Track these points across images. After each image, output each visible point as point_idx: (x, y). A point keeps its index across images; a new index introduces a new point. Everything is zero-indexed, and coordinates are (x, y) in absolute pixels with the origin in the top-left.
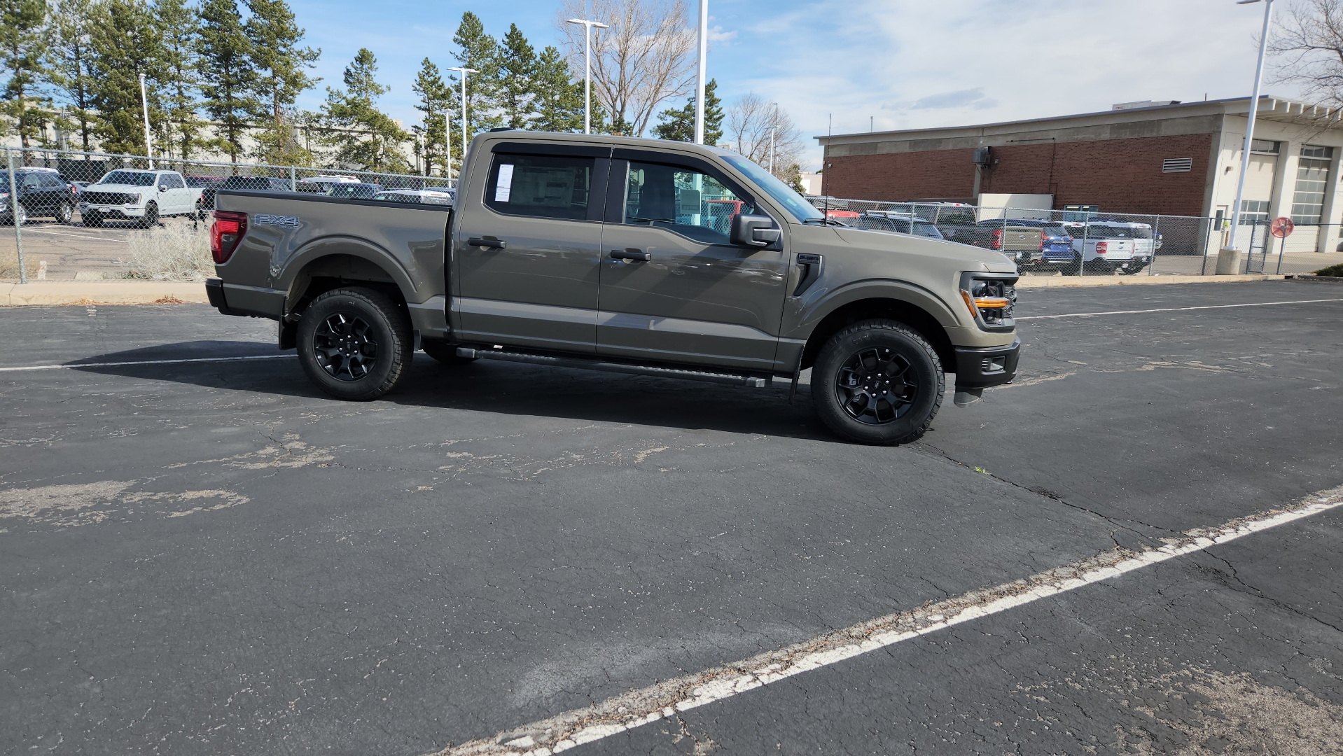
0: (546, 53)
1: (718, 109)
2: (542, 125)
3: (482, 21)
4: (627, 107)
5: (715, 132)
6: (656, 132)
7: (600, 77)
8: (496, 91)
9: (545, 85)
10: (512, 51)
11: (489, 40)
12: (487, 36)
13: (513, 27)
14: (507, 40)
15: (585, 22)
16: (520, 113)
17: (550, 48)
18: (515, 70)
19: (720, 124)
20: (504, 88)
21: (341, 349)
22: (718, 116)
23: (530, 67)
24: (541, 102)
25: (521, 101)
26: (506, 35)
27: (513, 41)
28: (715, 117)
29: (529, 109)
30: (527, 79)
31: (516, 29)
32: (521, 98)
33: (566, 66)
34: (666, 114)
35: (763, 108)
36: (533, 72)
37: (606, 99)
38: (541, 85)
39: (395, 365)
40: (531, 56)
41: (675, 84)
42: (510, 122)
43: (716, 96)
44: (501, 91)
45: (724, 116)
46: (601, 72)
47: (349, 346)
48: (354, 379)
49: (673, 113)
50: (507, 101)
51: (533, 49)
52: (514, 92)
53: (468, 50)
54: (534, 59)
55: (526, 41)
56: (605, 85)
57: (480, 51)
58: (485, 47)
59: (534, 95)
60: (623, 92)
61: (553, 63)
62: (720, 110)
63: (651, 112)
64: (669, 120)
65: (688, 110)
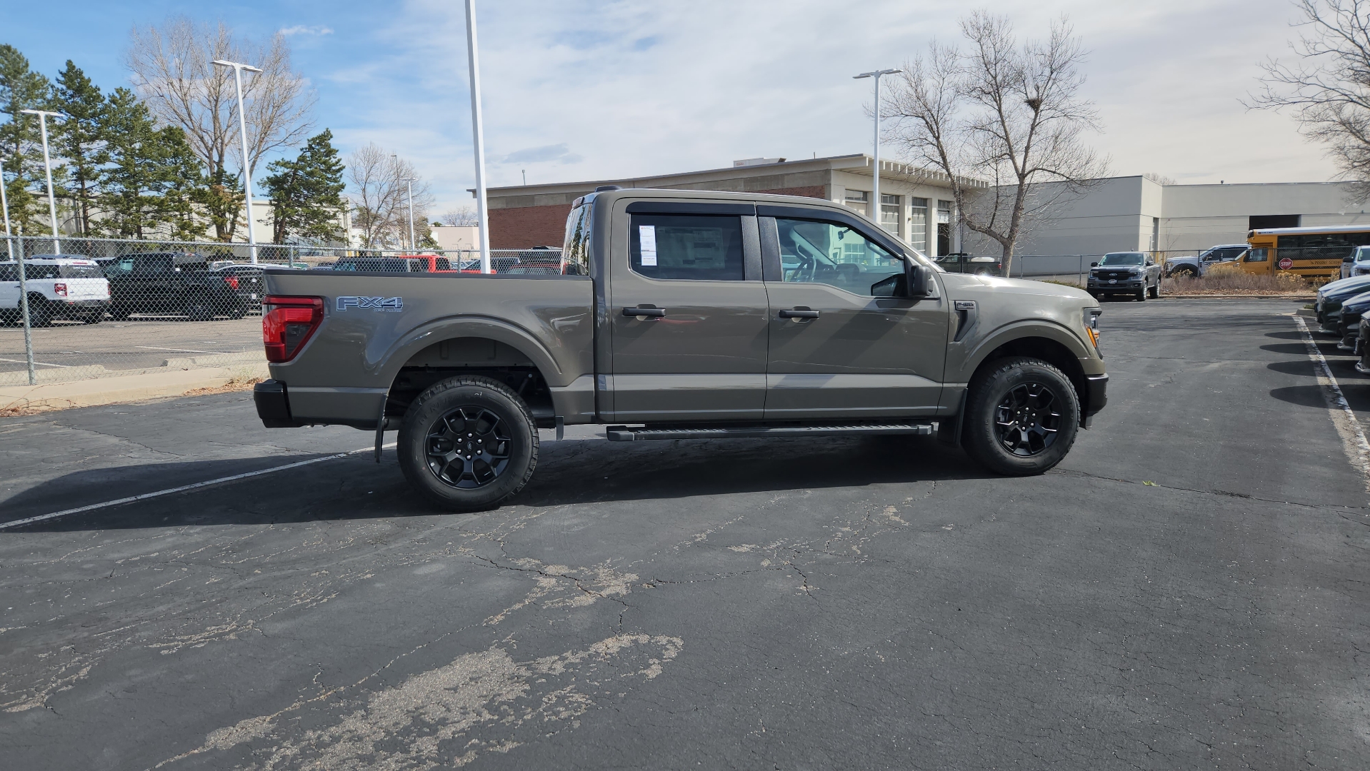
0: (117, 95)
1: (336, 160)
2: (119, 176)
3: (26, 55)
4: (225, 158)
5: (336, 184)
6: (264, 185)
7: (189, 124)
8: (54, 137)
9: (119, 132)
10: (70, 92)
11: (37, 78)
12: (35, 73)
13: (69, 63)
14: (62, 79)
15: (234, 64)
16: (89, 163)
17: (122, 90)
18: (77, 113)
19: (341, 176)
20: (65, 134)
21: (459, 451)
22: (337, 168)
23: (98, 110)
24: (116, 152)
25: (89, 150)
26: (61, 73)
27: (72, 81)
28: (334, 168)
29: (102, 159)
30: (93, 123)
31: (74, 67)
32: (89, 146)
33: (146, 110)
34: (277, 165)
35: (385, 160)
36: (101, 117)
37: (198, 148)
38: (115, 132)
39: (533, 462)
40: (98, 98)
41: (283, 133)
42: (74, 174)
43: (332, 147)
44: (60, 137)
45: (344, 167)
46: (190, 117)
47: (470, 446)
48: (480, 486)
49: (285, 164)
50: (68, 149)
51: (99, 90)
52: (78, 139)
53: (7, 89)
54: (102, 101)
55: (89, 80)
56: (197, 133)
57: (27, 90)
58: (35, 86)
59: (105, 143)
60: (219, 141)
61: (128, 106)
62: (339, 160)
63: (257, 163)
64: (281, 171)
65: (303, 161)
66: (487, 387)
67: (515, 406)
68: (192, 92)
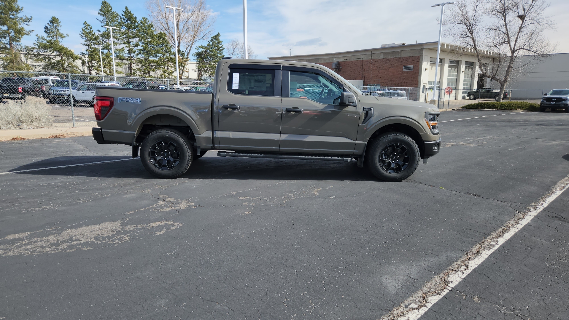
0: (143, 20)
1: (221, 45)
2: (142, 52)
3: (111, 5)
4: (181, 45)
5: (221, 55)
6: (195, 55)
7: (168, 30)
8: (120, 37)
9: (143, 35)
10: (126, 19)
11: (115, 14)
12: (114, 12)
13: (126, 8)
14: (124, 14)
15: (173, 7)
16: (132, 46)
17: (144, 18)
18: (129, 27)
19: (223, 52)
20: (124, 35)
21: (162, 156)
22: (222, 48)
23: (136, 26)
24: (142, 42)
25: (132, 41)
26: (123, 12)
27: (127, 15)
28: (220, 49)
29: (137, 45)
30: (134, 31)
31: (128, 9)
32: (133, 40)
33: (153, 26)
34: (199, 47)
35: (240, 45)
36: (137, 28)
37: (171, 41)
38: (142, 34)
39: (189, 162)
40: (136, 21)
41: (202, 34)
42: (128, 51)
43: (220, 40)
44: (123, 37)
45: (224, 48)
46: (168, 28)
47: (166, 155)
48: (169, 169)
49: (202, 47)
50: (125, 41)
51: (136, 18)
52: (129, 37)
53: (105, 18)
54: (137, 22)
55: (133, 14)
56: (171, 35)
57: (112, 19)
58: (114, 17)
59: (138, 39)
60: (179, 38)
61: (146, 24)
62: (222, 46)
63: (192, 47)
64: (201, 50)
65: (209, 46)
66: (171, 133)
67: (182, 141)
68: (170, 18)
